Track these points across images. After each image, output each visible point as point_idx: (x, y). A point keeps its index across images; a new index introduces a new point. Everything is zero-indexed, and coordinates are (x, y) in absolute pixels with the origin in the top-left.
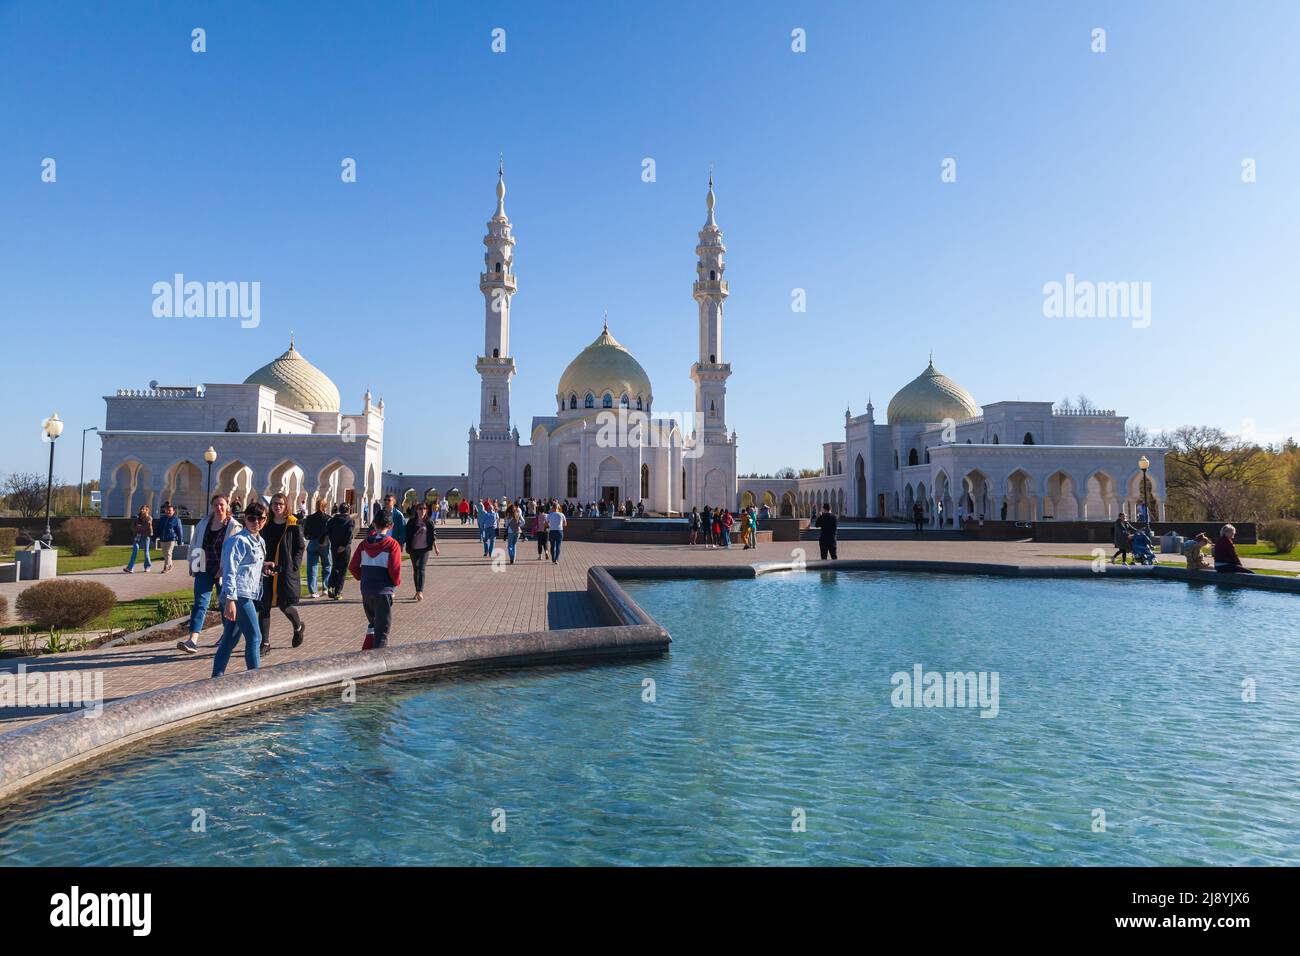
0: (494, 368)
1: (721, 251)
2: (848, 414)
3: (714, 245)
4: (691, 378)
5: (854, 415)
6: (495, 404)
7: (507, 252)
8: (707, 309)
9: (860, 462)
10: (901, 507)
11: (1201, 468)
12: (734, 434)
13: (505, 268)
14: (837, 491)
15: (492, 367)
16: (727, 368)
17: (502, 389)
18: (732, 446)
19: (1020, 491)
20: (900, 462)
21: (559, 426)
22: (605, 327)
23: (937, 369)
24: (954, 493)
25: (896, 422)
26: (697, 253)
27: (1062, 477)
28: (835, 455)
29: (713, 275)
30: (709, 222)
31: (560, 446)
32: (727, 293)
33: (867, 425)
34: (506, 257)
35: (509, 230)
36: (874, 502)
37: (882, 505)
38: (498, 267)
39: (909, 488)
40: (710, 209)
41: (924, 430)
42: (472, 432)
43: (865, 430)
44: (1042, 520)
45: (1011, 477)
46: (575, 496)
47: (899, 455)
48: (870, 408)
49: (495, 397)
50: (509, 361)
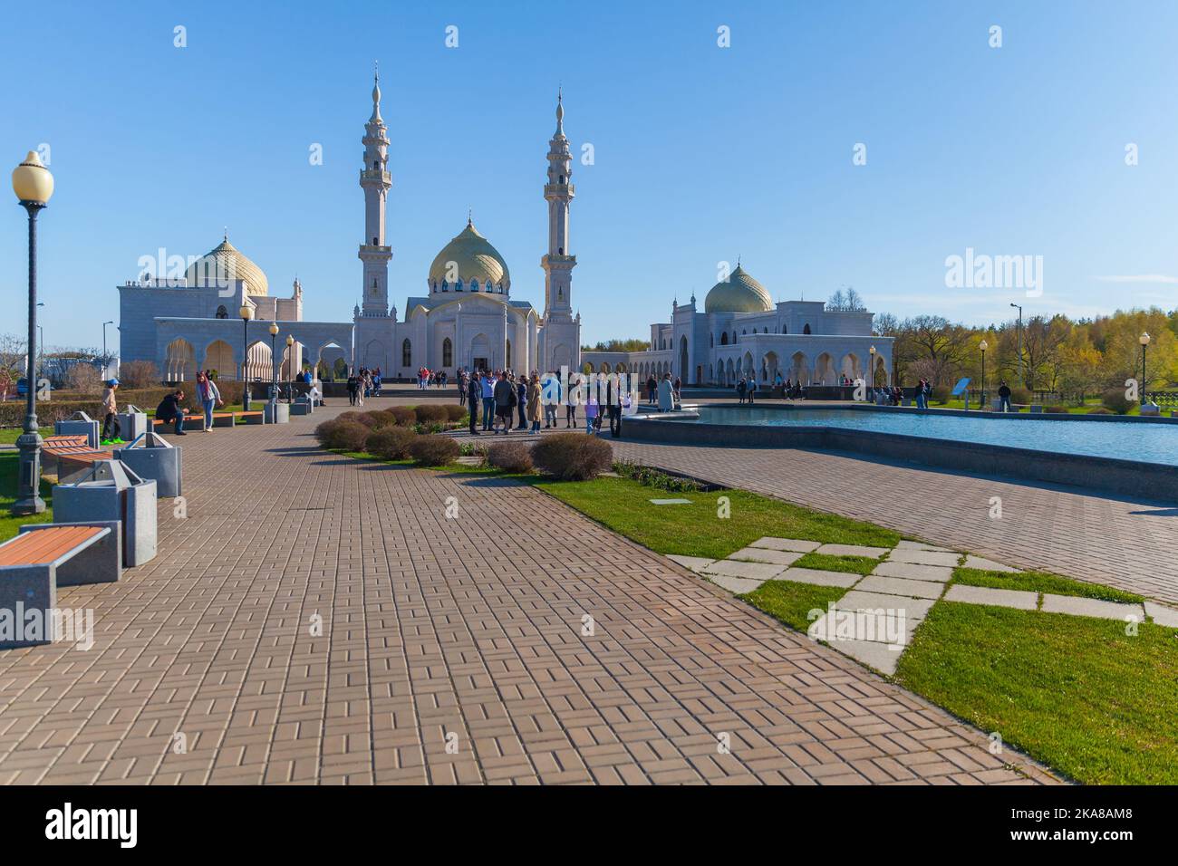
0: (374, 256)
1: (568, 158)
2: (675, 303)
3: (563, 152)
4: (542, 266)
5: (679, 305)
6: (376, 287)
7: (384, 151)
8: (556, 208)
9: (684, 342)
10: (714, 376)
11: (931, 348)
12: (578, 315)
13: (382, 165)
14: (663, 363)
15: (372, 253)
16: (573, 259)
17: (381, 273)
18: (576, 325)
19: (800, 366)
20: (714, 342)
21: (437, 306)
22: (470, 221)
23: (745, 270)
24: (756, 367)
25: (712, 311)
26: (548, 158)
27: (827, 357)
28: (661, 334)
29: (562, 179)
30: (559, 132)
31: (436, 323)
32: (573, 195)
33: (690, 313)
34: (383, 157)
35: (384, 131)
36: (694, 372)
37: (699, 375)
38: (377, 164)
39: (721, 362)
40: (559, 121)
41: (732, 318)
42: (357, 309)
43: (688, 317)
44: (813, 385)
45: (794, 357)
46: (450, 365)
47: (714, 337)
48: (693, 300)
49: (375, 280)
50: (388, 249)
